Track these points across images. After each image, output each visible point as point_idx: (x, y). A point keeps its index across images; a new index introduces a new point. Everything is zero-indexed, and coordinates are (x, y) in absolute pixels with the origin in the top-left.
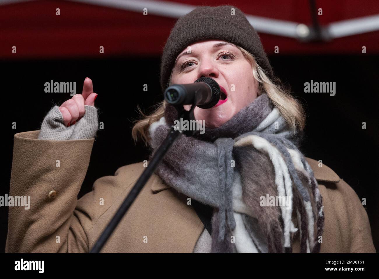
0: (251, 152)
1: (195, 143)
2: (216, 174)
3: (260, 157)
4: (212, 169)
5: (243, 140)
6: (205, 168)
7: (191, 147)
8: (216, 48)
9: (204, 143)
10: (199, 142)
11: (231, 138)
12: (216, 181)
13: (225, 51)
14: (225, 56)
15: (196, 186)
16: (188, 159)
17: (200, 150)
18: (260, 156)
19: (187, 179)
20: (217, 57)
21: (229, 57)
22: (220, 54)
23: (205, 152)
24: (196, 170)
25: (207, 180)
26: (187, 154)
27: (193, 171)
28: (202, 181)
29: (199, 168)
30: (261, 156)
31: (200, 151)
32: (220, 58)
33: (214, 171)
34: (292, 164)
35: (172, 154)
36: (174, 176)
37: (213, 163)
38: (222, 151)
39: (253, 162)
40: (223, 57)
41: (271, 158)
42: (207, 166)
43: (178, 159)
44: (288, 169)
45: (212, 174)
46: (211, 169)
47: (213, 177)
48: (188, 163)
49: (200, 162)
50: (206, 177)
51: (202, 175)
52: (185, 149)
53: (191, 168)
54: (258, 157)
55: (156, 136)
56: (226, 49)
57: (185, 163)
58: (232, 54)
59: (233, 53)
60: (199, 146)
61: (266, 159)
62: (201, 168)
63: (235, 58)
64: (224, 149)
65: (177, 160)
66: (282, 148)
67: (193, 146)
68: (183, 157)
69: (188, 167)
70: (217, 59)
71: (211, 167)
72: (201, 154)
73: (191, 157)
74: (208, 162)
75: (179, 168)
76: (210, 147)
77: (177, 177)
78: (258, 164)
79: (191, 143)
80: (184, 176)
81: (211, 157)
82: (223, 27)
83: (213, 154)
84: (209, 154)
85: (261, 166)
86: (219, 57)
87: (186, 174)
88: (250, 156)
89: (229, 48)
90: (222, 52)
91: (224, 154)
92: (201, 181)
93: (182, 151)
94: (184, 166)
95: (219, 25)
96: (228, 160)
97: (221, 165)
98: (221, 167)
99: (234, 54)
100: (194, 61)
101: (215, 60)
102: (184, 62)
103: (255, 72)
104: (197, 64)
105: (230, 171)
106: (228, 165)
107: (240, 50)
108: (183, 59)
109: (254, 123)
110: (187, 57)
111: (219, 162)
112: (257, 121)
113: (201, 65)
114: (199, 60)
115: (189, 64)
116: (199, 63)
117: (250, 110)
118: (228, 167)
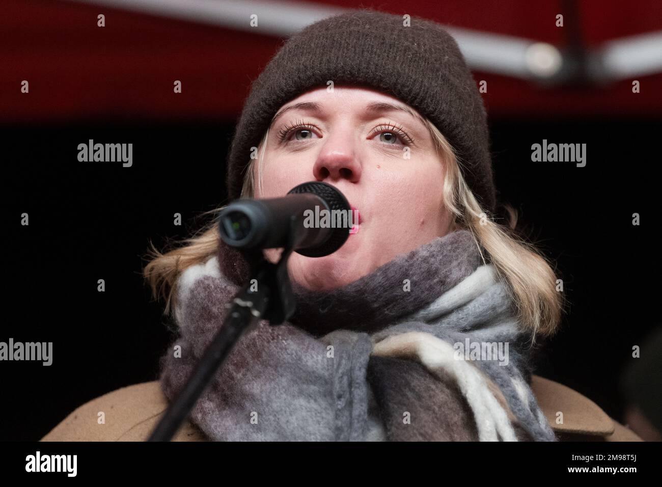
0: (412, 376)
1: (280, 333)
2: (319, 415)
3: (432, 390)
4: (312, 401)
6: (294, 396)
7: (269, 342)
8: (372, 112)
9: (303, 335)
10: (291, 333)
11: (365, 334)
12: (317, 432)
13: (393, 123)
15: (265, 436)
16: (258, 367)
17: (289, 352)
18: (433, 387)
19: (246, 415)
20: (371, 134)
21: (397, 139)
22: (379, 128)
23: (300, 359)
24: (273, 397)
25: (296, 425)
26: (257, 355)
27: (264, 400)
28: (284, 426)
29: (281, 394)
30: (437, 387)
31: (288, 354)
32: (378, 137)
33: (315, 406)
36: (218, 406)
37: (316, 387)
38: (344, 362)
40: (383, 138)
41: (463, 392)
42: (301, 393)
43: (236, 365)
45: (309, 413)
46: (309, 402)
47: (310, 421)
48: (257, 376)
49: (284, 381)
50: (294, 417)
51: (285, 412)
52: (255, 345)
53: (261, 392)
54: (428, 389)
55: (192, 299)
56: (396, 121)
57: (249, 376)
58: (406, 135)
59: (409, 134)
60: (289, 341)
61: (447, 396)
62: (284, 396)
63: (412, 144)
64: (349, 359)
67: (273, 339)
68: (248, 364)
69: (256, 387)
70: (370, 138)
71: (309, 396)
72: (290, 361)
73: (265, 365)
74: (304, 383)
75: (231, 388)
76: (313, 349)
77: (224, 409)
78: (428, 408)
79: (270, 331)
80: (242, 408)
81: (314, 372)
82: (402, 64)
83: (319, 366)
84: (310, 363)
85: (434, 412)
86: (376, 134)
89: (403, 119)
90: (385, 125)
91: (348, 367)
92: (280, 426)
93: (248, 347)
94: (246, 384)
95: (395, 57)
96: (356, 387)
99: (411, 136)
100: (315, 128)
101: (364, 136)
102: (291, 126)
103: (447, 188)
104: (320, 137)
105: (359, 416)
106: (355, 401)
107: (429, 129)
108: (291, 117)
109: (423, 292)
110: (303, 115)
111: (337, 387)
112: (431, 288)
113: (327, 140)
114: (328, 128)
115: (301, 132)
116: (325, 135)
117: (420, 259)
118: (354, 404)
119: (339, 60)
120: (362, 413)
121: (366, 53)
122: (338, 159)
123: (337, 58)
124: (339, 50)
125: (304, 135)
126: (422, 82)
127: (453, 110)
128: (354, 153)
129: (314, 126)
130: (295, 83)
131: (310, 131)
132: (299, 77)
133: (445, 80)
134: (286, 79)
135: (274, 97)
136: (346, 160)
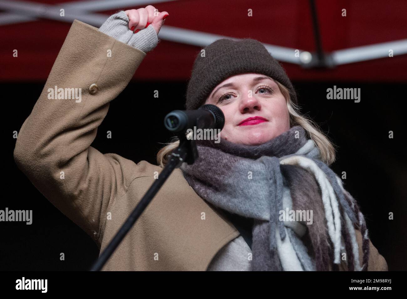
6: (249, 182)
7: (233, 163)
8: (256, 82)
20: (256, 91)
21: (266, 90)
22: (258, 88)
23: (250, 167)
26: (229, 169)
27: (235, 185)
28: (247, 194)
32: (258, 92)
42: (252, 180)
46: (256, 183)
48: (229, 177)
52: (227, 165)
53: (233, 182)
57: (226, 177)
60: (243, 161)
62: (245, 182)
63: (273, 92)
65: (216, 176)
67: (235, 161)
68: (225, 173)
69: (230, 181)
70: (256, 93)
73: (234, 172)
75: (219, 184)
79: (233, 159)
80: (225, 190)
84: (255, 168)
87: (229, 189)
89: (267, 82)
90: (262, 86)
92: (245, 194)
93: (223, 167)
94: (225, 180)
97: (271, 177)
98: (271, 179)
99: (272, 88)
100: (233, 94)
101: (254, 93)
104: (236, 96)
105: (280, 184)
107: (278, 84)
114: (238, 92)
116: (238, 95)
118: (277, 181)
125: (228, 98)
129: (232, 93)
132: (222, 74)
136: (256, 103)
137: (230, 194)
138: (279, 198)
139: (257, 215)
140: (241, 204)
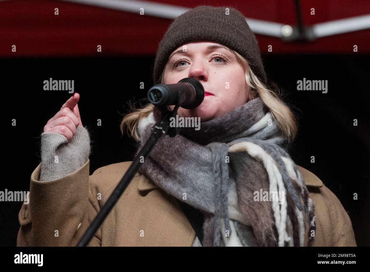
0: (245, 159)
1: (189, 145)
2: (209, 179)
3: (254, 164)
4: (206, 173)
5: (236, 146)
6: (198, 172)
7: (184, 149)
8: (209, 50)
9: (198, 146)
10: (193, 145)
11: (225, 144)
12: (210, 186)
13: (219, 53)
14: (219, 59)
15: (187, 189)
16: (181, 160)
17: (194, 153)
18: (254, 163)
19: (178, 181)
20: (210, 59)
21: (222, 60)
22: (213, 56)
23: (199, 156)
24: (189, 173)
25: (200, 184)
26: (180, 155)
27: (185, 174)
28: (195, 184)
29: (192, 171)
30: (256, 163)
31: (194, 154)
32: (213, 60)
33: (207, 175)
34: (287, 173)
35: (163, 154)
36: (164, 177)
37: (207, 167)
38: (217, 156)
39: (248, 170)
40: (216, 60)
41: (265, 166)
42: (201, 170)
43: (171, 160)
44: (283, 178)
45: (205, 179)
46: (204, 174)
47: (206, 182)
48: (180, 164)
49: (193, 166)
50: (199, 180)
51: (195, 179)
52: (178, 151)
53: (183, 171)
54: (253, 164)
56: (219, 52)
57: (177, 164)
58: (225, 58)
59: (226, 57)
60: (193, 149)
61: (260, 167)
62: (194, 172)
63: (228, 61)
64: (219, 154)
65: (168, 161)
66: (276, 156)
67: (186, 148)
68: (176, 159)
69: (180, 169)
70: (210, 61)
71: (204, 171)
72: (195, 157)
73: (184, 159)
74: (201, 166)
75: (169, 170)
76: (204, 151)
77: (167, 178)
78: (253, 172)
79: (184, 145)
80: (175, 178)
81: (205, 161)
82: (219, 29)
83: (208, 158)
84: (203, 157)
85: (255, 173)
86: (212, 59)
87: (178, 176)
88: (245, 163)
89: (223, 51)
90: (215, 55)
91: (219, 159)
92: (193, 185)
93: (175, 153)
94: (176, 168)
95: (216, 27)
96: (223, 166)
97: (217, 170)
98: (216, 172)
99: (227, 58)
100: (187, 61)
101: (207, 61)
102: (176, 61)
103: (247, 78)
104: (190, 64)
105: (225, 177)
106: (223, 171)
107: (235, 54)
108: (176, 57)
109: (246, 123)
110: (181, 55)
111: (215, 168)
112: (249, 122)
113: (192, 65)
114: (192, 60)
115: (182, 63)
116: (191, 63)
117: (245, 110)
118: (223, 173)
119: (192, 31)
120: (226, 176)
121: (203, 27)
122: (197, 73)
123: (192, 30)
124: (192, 27)
125: (183, 64)
126: (228, 35)
127: (243, 44)
128: (204, 69)
129: (186, 59)
130: (175, 43)
131: (185, 62)
132: (177, 41)
133: (238, 32)
134: (171, 42)
135: (168, 50)
136: (201, 72)
137: (180, 182)
138: (223, 193)
139: (204, 207)
140: (190, 194)
